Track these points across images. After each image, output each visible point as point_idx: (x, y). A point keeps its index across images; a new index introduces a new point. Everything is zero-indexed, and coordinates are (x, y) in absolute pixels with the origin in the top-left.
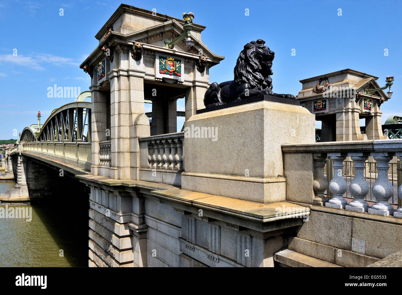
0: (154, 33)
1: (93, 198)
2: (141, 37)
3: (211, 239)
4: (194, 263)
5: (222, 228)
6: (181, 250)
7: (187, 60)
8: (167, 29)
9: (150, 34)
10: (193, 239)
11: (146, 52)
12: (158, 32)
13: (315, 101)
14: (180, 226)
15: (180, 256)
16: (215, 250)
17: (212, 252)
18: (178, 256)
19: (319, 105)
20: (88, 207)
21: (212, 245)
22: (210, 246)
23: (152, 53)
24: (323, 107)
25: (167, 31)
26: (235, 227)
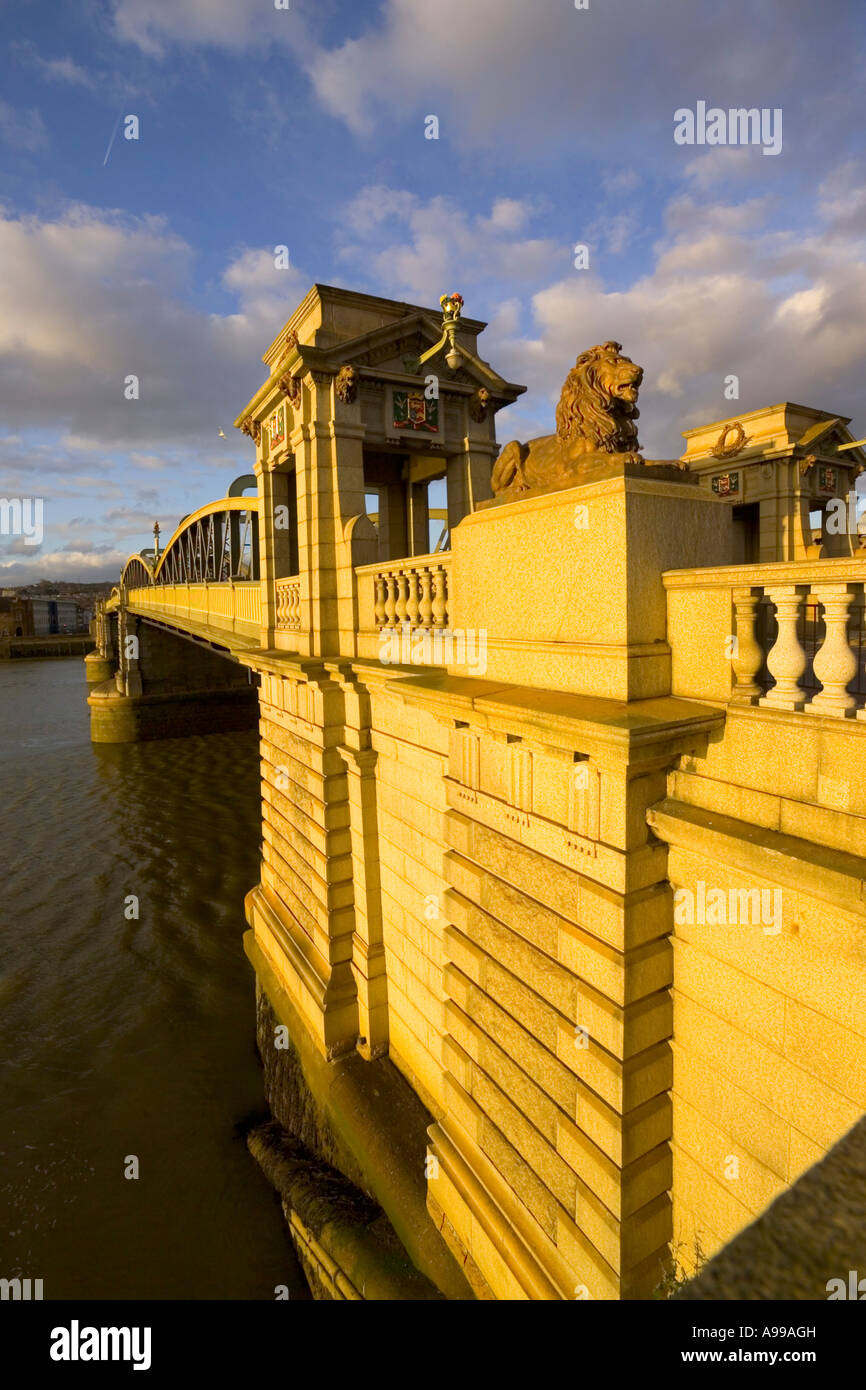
0: (381, 342)
1: (267, 695)
2: (356, 353)
3: (513, 780)
4: (476, 829)
5: (534, 755)
6: (448, 803)
7: (449, 398)
8: (408, 333)
9: (373, 346)
10: (475, 780)
11: (366, 384)
12: (390, 339)
13: (716, 475)
14: (446, 753)
15: (447, 813)
16: (521, 804)
17: (513, 807)
18: (442, 817)
19: (724, 485)
20: (257, 716)
21: (513, 792)
22: (510, 794)
23: (379, 386)
24: (731, 489)
25: (409, 337)
26: (565, 755)
